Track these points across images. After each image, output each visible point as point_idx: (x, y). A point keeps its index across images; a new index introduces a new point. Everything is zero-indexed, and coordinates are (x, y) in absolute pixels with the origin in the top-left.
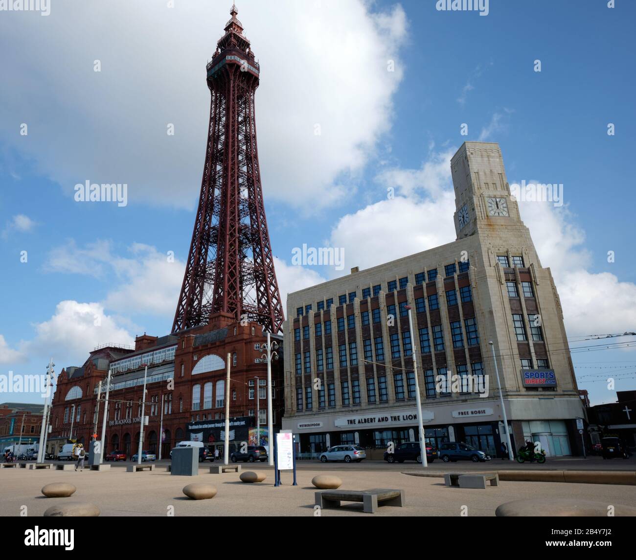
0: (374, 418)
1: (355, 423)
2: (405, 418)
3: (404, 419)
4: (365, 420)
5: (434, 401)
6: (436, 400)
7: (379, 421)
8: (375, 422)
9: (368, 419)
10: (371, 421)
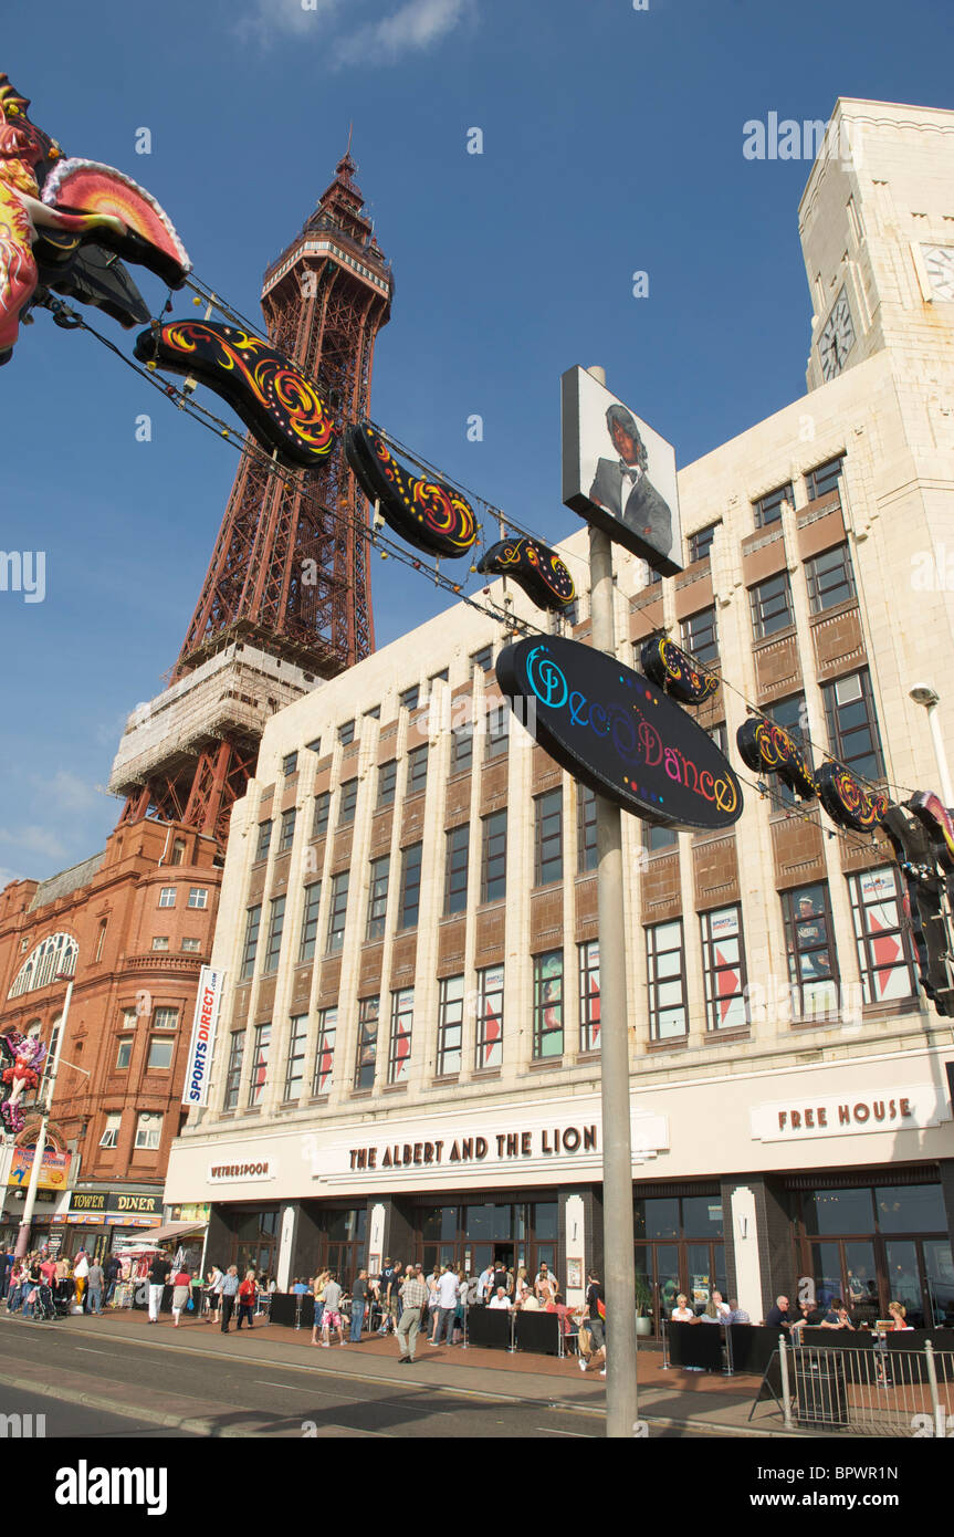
2: (551, 1144)
3: (546, 1150)
5: (677, 1062)
6: (687, 1058)
7: (454, 1156)
10: (426, 1158)
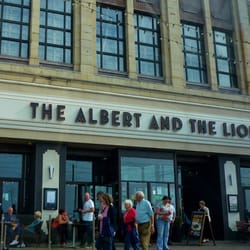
0: (138, 116)
1: (60, 118)
2: (229, 131)
3: (225, 133)
4: (104, 114)
7: (153, 125)
8: (138, 125)
9: (115, 113)
10: (127, 123)
